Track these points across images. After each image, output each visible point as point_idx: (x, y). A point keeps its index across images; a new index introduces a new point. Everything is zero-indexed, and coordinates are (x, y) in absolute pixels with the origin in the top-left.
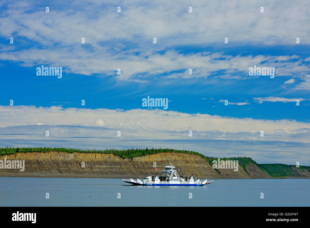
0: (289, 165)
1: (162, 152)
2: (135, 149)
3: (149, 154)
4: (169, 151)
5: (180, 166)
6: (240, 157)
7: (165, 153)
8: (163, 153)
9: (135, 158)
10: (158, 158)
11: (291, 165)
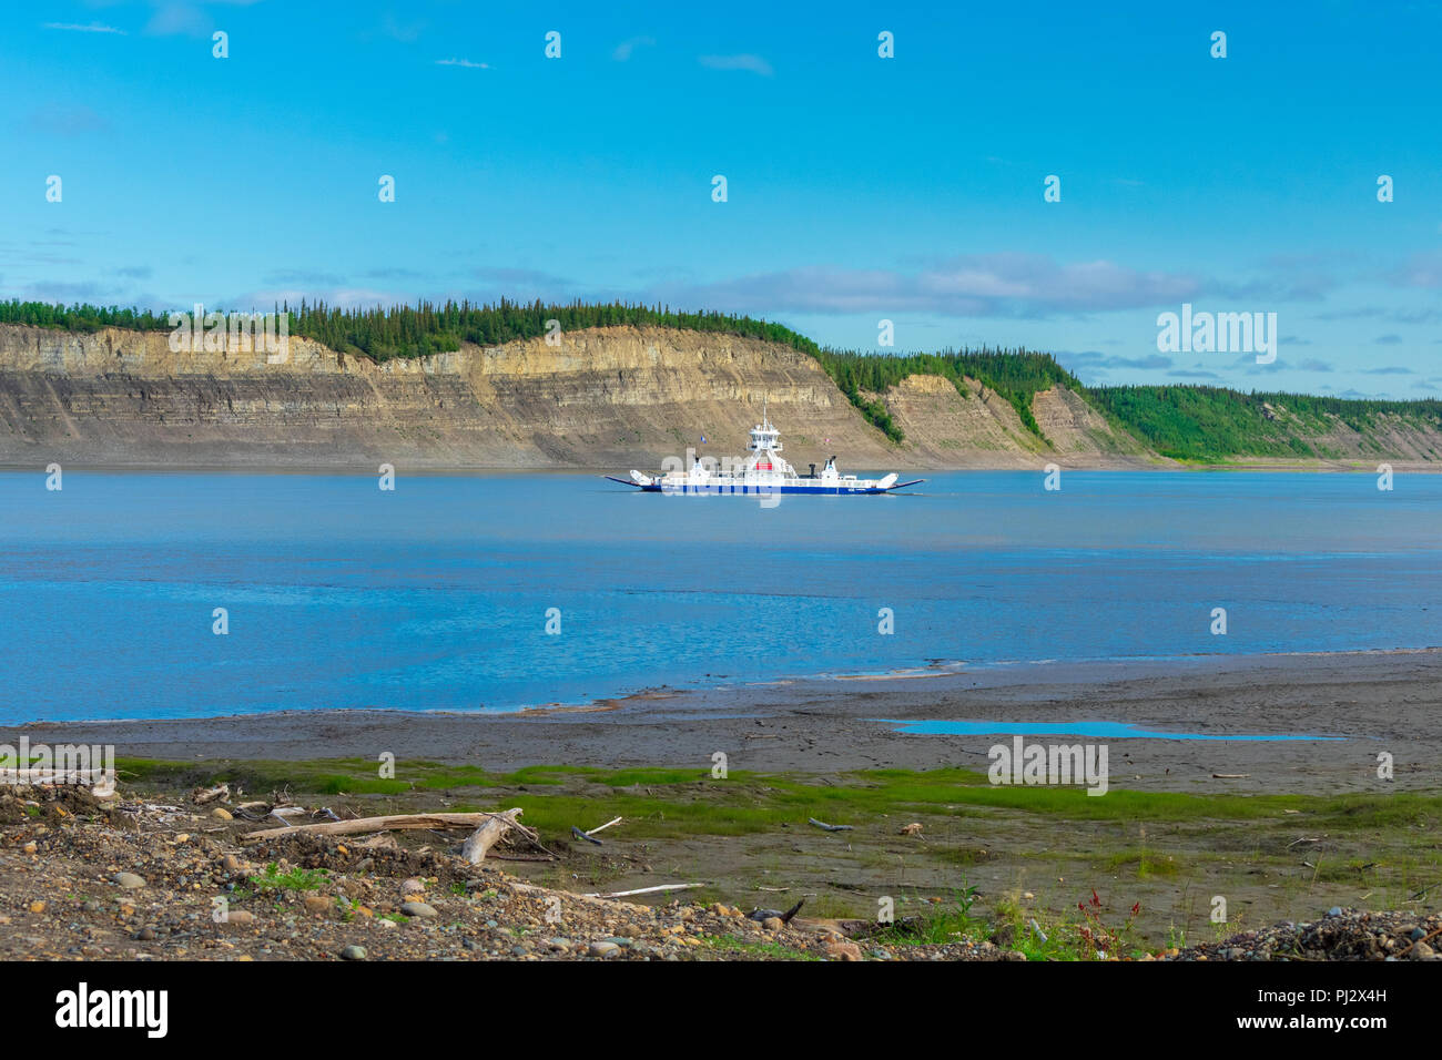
0: (1249, 393)
1: (588, 326)
2: (439, 306)
3: (519, 335)
4: (627, 318)
5: (686, 399)
6: (996, 350)
7: (605, 331)
8: (593, 330)
9: (441, 356)
10: (569, 356)
11: (1257, 392)
